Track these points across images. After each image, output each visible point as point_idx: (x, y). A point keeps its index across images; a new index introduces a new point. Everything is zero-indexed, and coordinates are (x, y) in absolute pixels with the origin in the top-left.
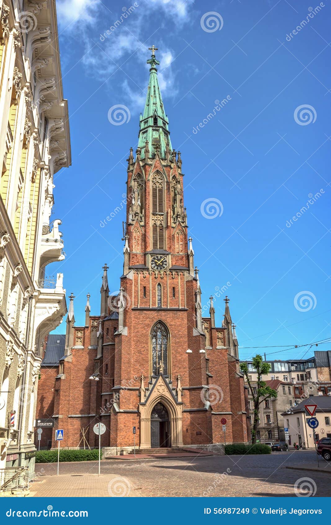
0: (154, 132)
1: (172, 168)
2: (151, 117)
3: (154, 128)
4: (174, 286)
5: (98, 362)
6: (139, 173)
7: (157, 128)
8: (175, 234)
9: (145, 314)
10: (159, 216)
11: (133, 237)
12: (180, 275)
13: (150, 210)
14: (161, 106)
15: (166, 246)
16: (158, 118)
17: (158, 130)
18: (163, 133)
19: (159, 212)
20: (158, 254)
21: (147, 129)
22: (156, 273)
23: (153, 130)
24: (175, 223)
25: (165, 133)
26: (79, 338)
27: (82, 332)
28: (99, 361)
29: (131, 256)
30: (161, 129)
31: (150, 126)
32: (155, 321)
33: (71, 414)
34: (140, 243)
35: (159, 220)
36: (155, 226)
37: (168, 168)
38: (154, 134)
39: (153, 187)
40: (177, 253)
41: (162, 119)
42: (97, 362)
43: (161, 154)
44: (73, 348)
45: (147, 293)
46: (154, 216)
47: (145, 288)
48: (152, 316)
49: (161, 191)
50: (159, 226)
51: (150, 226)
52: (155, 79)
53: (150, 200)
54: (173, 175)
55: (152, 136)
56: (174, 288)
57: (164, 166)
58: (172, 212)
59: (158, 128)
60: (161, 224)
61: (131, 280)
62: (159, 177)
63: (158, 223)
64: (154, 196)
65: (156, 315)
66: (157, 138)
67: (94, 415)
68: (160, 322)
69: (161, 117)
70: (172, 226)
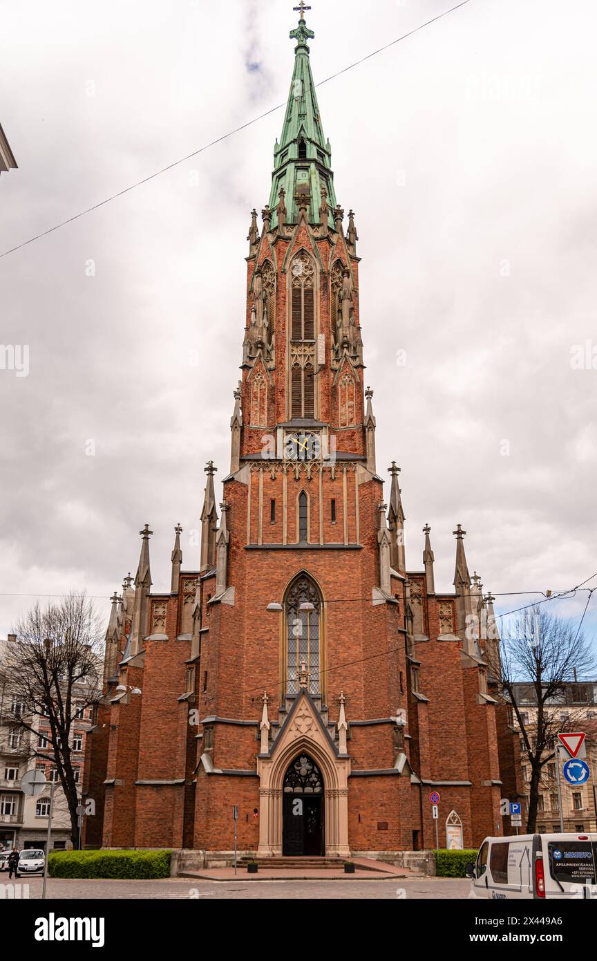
0: (300, 173)
1: (333, 244)
2: (294, 141)
3: (299, 164)
4: (333, 497)
5: (193, 668)
6: (266, 260)
7: (304, 164)
8: (338, 384)
9: (273, 558)
10: (306, 348)
11: (252, 395)
12: (347, 471)
13: (287, 336)
14: (315, 120)
15: (319, 409)
16: (308, 143)
17: (306, 168)
18: (317, 172)
19: (305, 339)
20: (301, 428)
21: (286, 168)
22: (297, 469)
23: (298, 168)
24: (338, 361)
25: (321, 173)
26: (159, 618)
27: (166, 606)
28: (194, 665)
29: (246, 435)
30: (313, 166)
31: (291, 161)
32: (294, 573)
33: (142, 778)
34: (266, 407)
35: (305, 356)
36: (296, 370)
37: (325, 244)
38: (298, 178)
39: (293, 286)
40: (342, 425)
41: (316, 144)
42: (190, 669)
43: (312, 215)
44: (147, 639)
45: (276, 512)
46: (295, 349)
47: (273, 502)
48: (288, 563)
49: (309, 293)
50: (305, 369)
51: (287, 368)
52: (304, 66)
53: (287, 314)
54: (336, 259)
55: (295, 181)
56: (333, 501)
57: (316, 239)
58: (332, 336)
59: (307, 164)
60: (308, 364)
61: (245, 486)
62: (307, 264)
63: (302, 363)
64: (296, 306)
65: (295, 559)
66: (305, 184)
67: (182, 781)
68: (303, 576)
69: (313, 139)
70: (332, 366)
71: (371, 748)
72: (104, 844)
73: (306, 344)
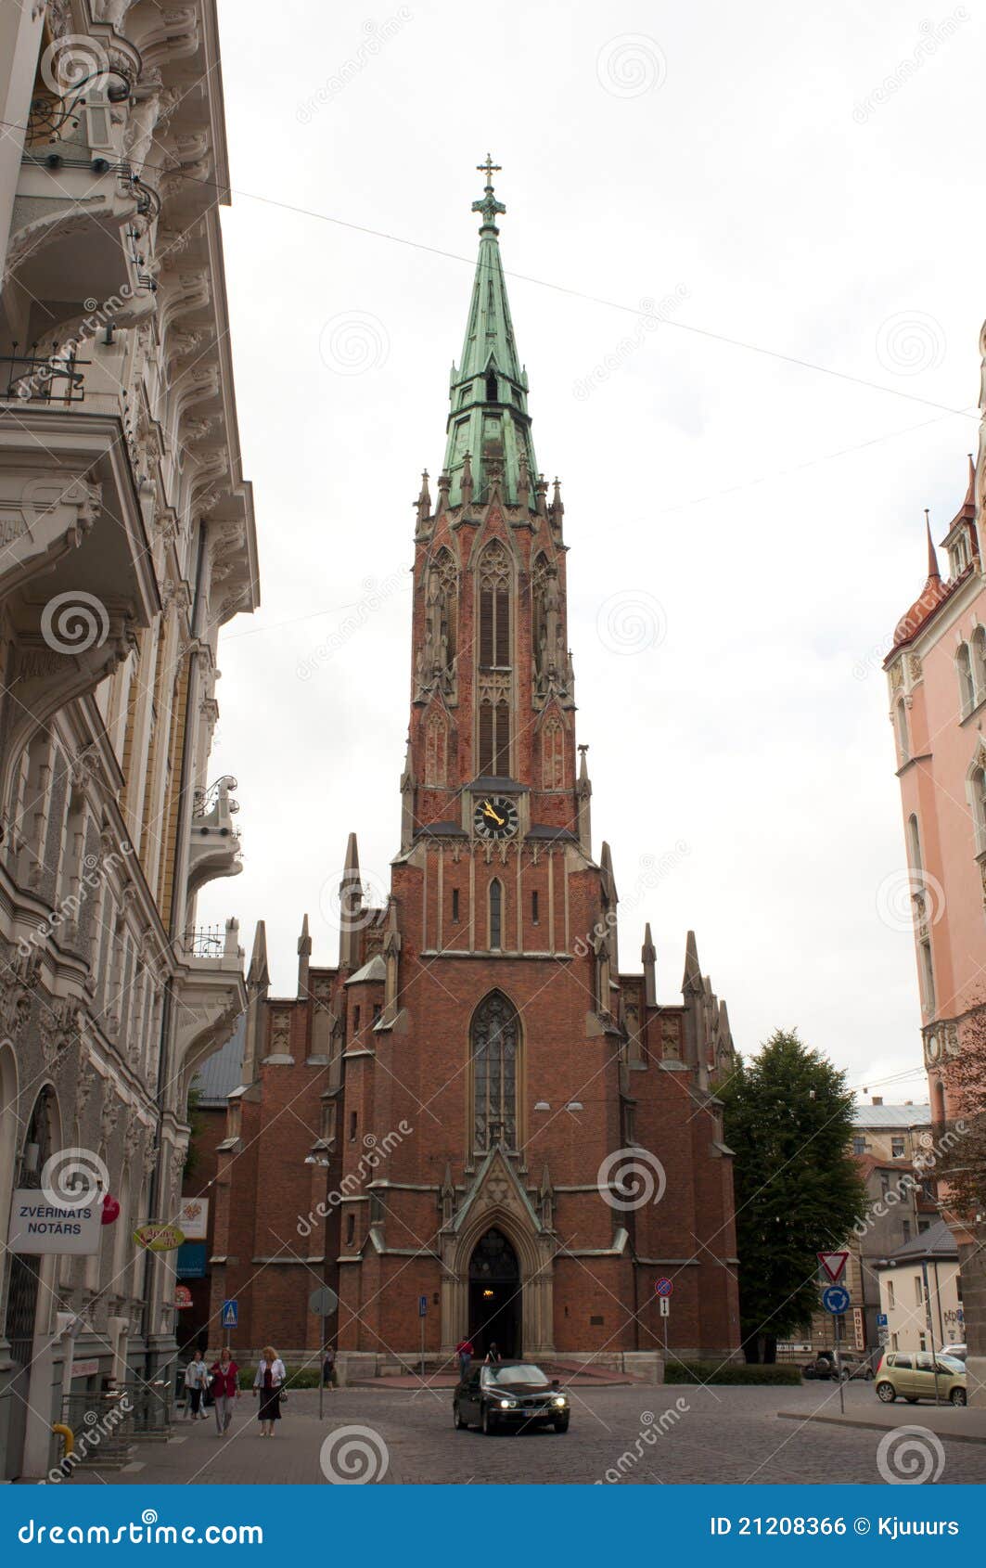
0: (489, 422)
1: (535, 533)
2: (480, 375)
3: (488, 410)
4: (535, 888)
5: (333, 1105)
6: (444, 547)
7: (495, 410)
8: (540, 730)
9: (457, 969)
10: (499, 678)
11: (427, 742)
12: (554, 854)
13: (474, 661)
14: (507, 340)
15: (516, 767)
16: (500, 378)
17: (498, 416)
18: (512, 422)
19: (498, 664)
20: (493, 792)
21: (469, 412)
22: (488, 849)
23: (486, 415)
24: (542, 697)
25: (517, 422)
26: (281, 1032)
27: (290, 1015)
28: (334, 1102)
29: (421, 800)
30: (506, 413)
31: (476, 404)
32: (485, 991)
33: (260, 1255)
34: (445, 759)
35: (498, 688)
36: (485, 708)
37: (524, 533)
38: (487, 429)
39: (482, 589)
40: (546, 787)
41: (510, 380)
42: (328, 1106)
43: (506, 488)
44: (265, 1061)
45: (460, 907)
46: (484, 678)
47: (456, 892)
48: (476, 978)
49: (503, 600)
50: (497, 707)
51: (474, 707)
52: (493, 259)
53: (474, 630)
54: (539, 551)
55: (482, 435)
56: (535, 894)
57: (514, 526)
58: (534, 662)
59: (499, 411)
60: (502, 701)
61: (420, 870)
62: (500, 559)
63: (494, 698)
64: (486, 617)
65: (486, 972)
66: (497, 439)
67: (320, 1259)
68: (496, 995)
69: (507, 374)
70: (533, 705)
71: (582, 1221)
72: (210, 1345)
73: (499, 672)
